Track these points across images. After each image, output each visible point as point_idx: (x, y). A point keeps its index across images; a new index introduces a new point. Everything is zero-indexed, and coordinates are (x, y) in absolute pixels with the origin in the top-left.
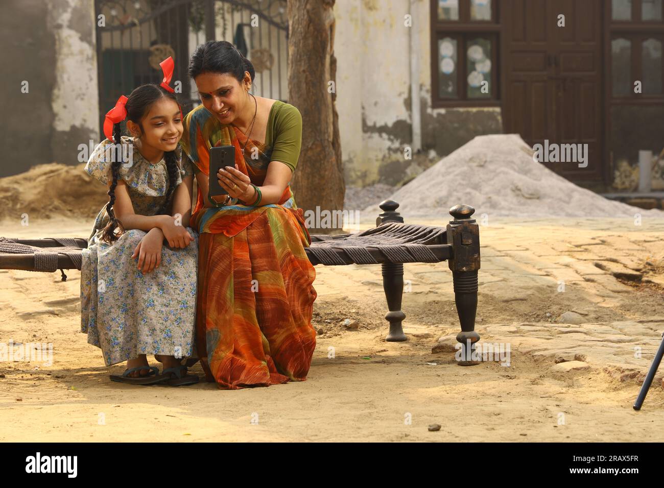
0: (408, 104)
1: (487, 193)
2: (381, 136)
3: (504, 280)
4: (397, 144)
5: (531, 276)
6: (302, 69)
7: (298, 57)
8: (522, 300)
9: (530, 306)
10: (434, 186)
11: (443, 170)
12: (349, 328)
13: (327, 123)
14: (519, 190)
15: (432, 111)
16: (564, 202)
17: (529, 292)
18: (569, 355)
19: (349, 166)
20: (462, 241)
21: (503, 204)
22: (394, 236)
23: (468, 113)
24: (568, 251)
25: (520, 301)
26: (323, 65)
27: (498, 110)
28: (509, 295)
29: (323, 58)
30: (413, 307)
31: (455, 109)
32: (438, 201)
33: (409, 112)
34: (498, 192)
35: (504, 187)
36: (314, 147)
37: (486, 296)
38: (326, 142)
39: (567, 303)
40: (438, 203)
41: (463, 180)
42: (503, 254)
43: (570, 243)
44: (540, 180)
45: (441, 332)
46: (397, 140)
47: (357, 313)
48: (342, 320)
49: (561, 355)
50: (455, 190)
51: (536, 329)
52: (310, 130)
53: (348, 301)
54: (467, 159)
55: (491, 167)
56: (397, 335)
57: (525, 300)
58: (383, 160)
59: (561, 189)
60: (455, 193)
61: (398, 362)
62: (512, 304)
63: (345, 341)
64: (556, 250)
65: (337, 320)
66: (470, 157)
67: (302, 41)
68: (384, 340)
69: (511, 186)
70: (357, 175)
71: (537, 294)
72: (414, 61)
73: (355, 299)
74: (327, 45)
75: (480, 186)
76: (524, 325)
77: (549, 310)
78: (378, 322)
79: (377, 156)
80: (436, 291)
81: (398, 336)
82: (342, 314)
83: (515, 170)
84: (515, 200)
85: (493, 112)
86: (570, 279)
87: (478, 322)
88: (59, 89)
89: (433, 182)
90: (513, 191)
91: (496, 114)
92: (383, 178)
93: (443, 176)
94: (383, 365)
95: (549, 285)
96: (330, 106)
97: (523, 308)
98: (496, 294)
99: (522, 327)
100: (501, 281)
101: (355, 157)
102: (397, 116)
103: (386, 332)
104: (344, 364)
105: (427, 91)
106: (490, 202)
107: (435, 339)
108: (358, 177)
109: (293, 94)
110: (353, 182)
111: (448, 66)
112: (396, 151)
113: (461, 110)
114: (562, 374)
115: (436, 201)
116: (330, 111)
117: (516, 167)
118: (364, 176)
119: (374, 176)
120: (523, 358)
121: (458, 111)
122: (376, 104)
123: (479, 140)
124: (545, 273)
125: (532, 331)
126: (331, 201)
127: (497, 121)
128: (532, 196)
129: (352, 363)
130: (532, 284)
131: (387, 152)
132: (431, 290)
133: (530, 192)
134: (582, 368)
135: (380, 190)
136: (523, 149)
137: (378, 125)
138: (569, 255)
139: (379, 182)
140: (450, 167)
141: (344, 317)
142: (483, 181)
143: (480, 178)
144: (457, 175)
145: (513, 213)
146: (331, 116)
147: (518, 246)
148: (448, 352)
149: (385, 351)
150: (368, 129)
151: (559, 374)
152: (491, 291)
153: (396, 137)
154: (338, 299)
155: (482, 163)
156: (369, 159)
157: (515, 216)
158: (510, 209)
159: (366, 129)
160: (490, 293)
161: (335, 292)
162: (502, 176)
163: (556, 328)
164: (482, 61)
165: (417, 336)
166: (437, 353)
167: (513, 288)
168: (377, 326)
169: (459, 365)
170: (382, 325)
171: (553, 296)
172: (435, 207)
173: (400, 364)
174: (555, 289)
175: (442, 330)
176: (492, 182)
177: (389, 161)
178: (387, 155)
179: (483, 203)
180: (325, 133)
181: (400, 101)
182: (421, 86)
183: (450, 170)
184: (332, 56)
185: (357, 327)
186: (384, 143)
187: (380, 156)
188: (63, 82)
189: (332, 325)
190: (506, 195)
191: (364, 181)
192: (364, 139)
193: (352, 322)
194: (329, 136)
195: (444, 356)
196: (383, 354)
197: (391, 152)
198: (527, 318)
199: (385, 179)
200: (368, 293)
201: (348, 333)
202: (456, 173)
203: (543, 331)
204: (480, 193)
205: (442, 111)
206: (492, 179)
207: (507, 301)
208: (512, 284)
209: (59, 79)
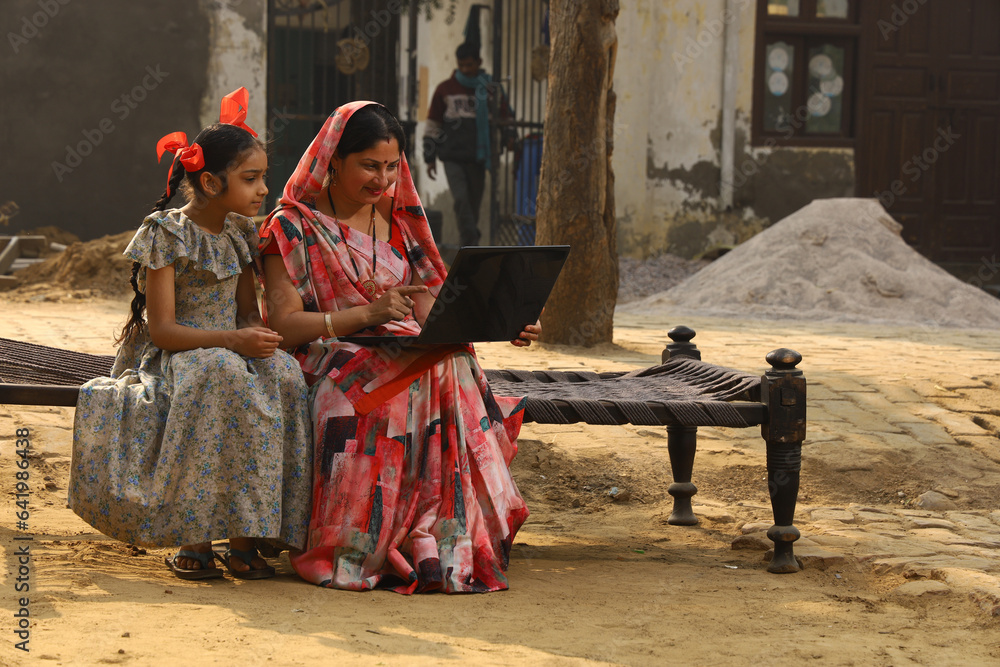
0: (717, 138)
1: (825, 286)
2: (674, 184)
3: (841, 439)
4: (696, 197)
5: (880, 434)
6: (566, 108)
7: (562, 90)
8: (864, 470)
9: (876, 480)
10: (747, 270)
11: (763, 247)
12: (617, 500)
13: (598, 188)
14: (874, 283)
15: (752, 150)
16: (939, 303)
17: (876, 459)
18: (925, 567)
19: (624, 226)
20: (781, 400)
21: (849, 303)
22: (686, 381)
23: (805, 154)
24: (937, 396)
25: (862, 472)
26: (596, 104)
27: (850, 152)
28: (846, 461)
29: (597, 94)
30: (709, 473)
31: (786, 149)
32: (753, 293)
33: (718, 151)
34: (842, 285)
35: (852, 278)
36: (577, 221)
37: (813, 461)
38: (595, 214)
39: (929, 477)
40: (752, 296)
41: (792, 264)
42: (841, 397)
43: (939, 383)
44: (905, 270)
45: (746, 513)
46: (698, 191)
47: (629, 479)
48: (608, 487)
49: (913, 567)
50: (779, 279)
51: (881, 519)
52: (573, 197)
53: (618, 460)
54: (799, 233)
55: (834, 247)
56: (684, 516)
57: (869, 470)
58: (675, 219)
59: (935, 284)
60: (778, 283)
61: (684, 560)
62: (849, 475)
63: (609, 520)
64: (919, 394)
65: (602, 487)
66: (804, 229)
67: (567, 69)
68: (665, 523)
69: (861, 277)
70: (636, 240)
71: (887, 462)
72: (729, 76)
73: (627, 457)
74: (604, 76)
75: (816, 275)
76: (864, 510)
77: (902, 487)
78: (659, 493)
79: (666, 213)
80: (743, 450)
81: (684, 518)
82: (607, 478)
83: (868, 253)
84: (866, 298)
85: (843, 155)
86: (937, 440)
87: (800, 501)
88: (211, 98)
89: (747, 265)
90: (865, 284)
91: (846, 158)
92: (674, 245)
93: (762, 257)
94: (663, 565)
95: (905, 449)
96: (604, 163)
97: (866, 482)
98: (828, 458)
99: (863, 515)
100: (836, 440)
101: (634, 213)
102: (700, 156)
103: (667, 508)
104: (607, 559)
105: (746, 120)
106: (829, 299)
107: (737, 525)
108: (638, 244)
109: (550, 144)
110: (630, 251)
111: (778, 84)
112: (695, 206)
113: (796, 150)
114: (912, 599)
115: (749, 293)
116: (604, 170)
117: (870, 248)
118: (646, 241)
119: (661, 242)
120: (859, 567)
121: (790, 153)
122: (669, 136)
123: (817, 205)
124: (900, 430)
125: (875, 521)
126: (598, 300)
127: (848, 168)
128: (892, 294)
129: (620, 559)
130: (880, 446)
131: (681, 207)
132: (735, 449)
133: (889, 287)
134: (939, 592)
135: (669, 265)
136: (882, 221)
137: (671, 168)
138: (937, 403)
139: (668, 251)
140: (774, 244)
141: (610, 483)
142: (821, 267)
143: (817, 263)
144: (782, 257)
145: (862, 317)
146: (604, 178)
147: (863, 385)
148: (755, 549)
149: (665, 540)
150: (655, 173)
151: (908, 599)
152: (820, 454)
153: (697, 186)
154: (603, 456)
155: (821, 241)
156: (655, 217)
157: (865, 322)
158: (858, 311)
159: (652, 172)
160: (820, 458)
161: (598, 445)
162: (849, 260)
163: (910, 518)
164: (830, 79)
165: (712, 519)
166: (739, 549)
167: (854, 452)
168: (657, 499)
169: (768, 571)
170: (664, 498)
171: (909, 465)
172: (748, 302)
173: (685, 565)
174: (912, 456)
175: (748, 510)
176: (834, 270)
177: (684, 221)
178: (682, 213)
179: (819, 301)
180: (594, 202)
181: (705, 133)
182: (738, 112)
183: (774, 248)
184: (610, 91)
185: (628, 500)
186: (677, 194)
187: (672, 214)
188: (218, 87)
189: (593, 494)
190: (854, 291)
191: (645, 250)
192: (648, 188)
193: (622, 491)
194: (599, 207)
195: (749, 555)
196: (662, 546)
197: (688, 209)
198: (869, 496)
199: (676, 248)
200: (645, 448)
201: (615, 507)
202: (781, 253)
203: (892, 521)
204: (816, 285)
205: (767, 151)
206: (835, 265)
207: (842, 471)
208: (851, 445)
209: (211, 82)
